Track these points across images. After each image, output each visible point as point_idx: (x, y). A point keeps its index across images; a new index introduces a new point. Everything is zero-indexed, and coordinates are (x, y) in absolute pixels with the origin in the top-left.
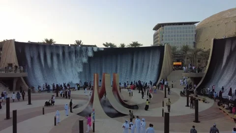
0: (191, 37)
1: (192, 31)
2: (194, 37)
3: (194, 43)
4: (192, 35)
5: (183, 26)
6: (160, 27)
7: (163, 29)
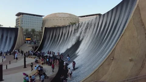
0: (40, 24)
1: (41, 21)
2: (42, 24)
3: (42, 27)
4: (41, 23)
5: (36, 17)
6: (21, 15)
7: (23, 16)
